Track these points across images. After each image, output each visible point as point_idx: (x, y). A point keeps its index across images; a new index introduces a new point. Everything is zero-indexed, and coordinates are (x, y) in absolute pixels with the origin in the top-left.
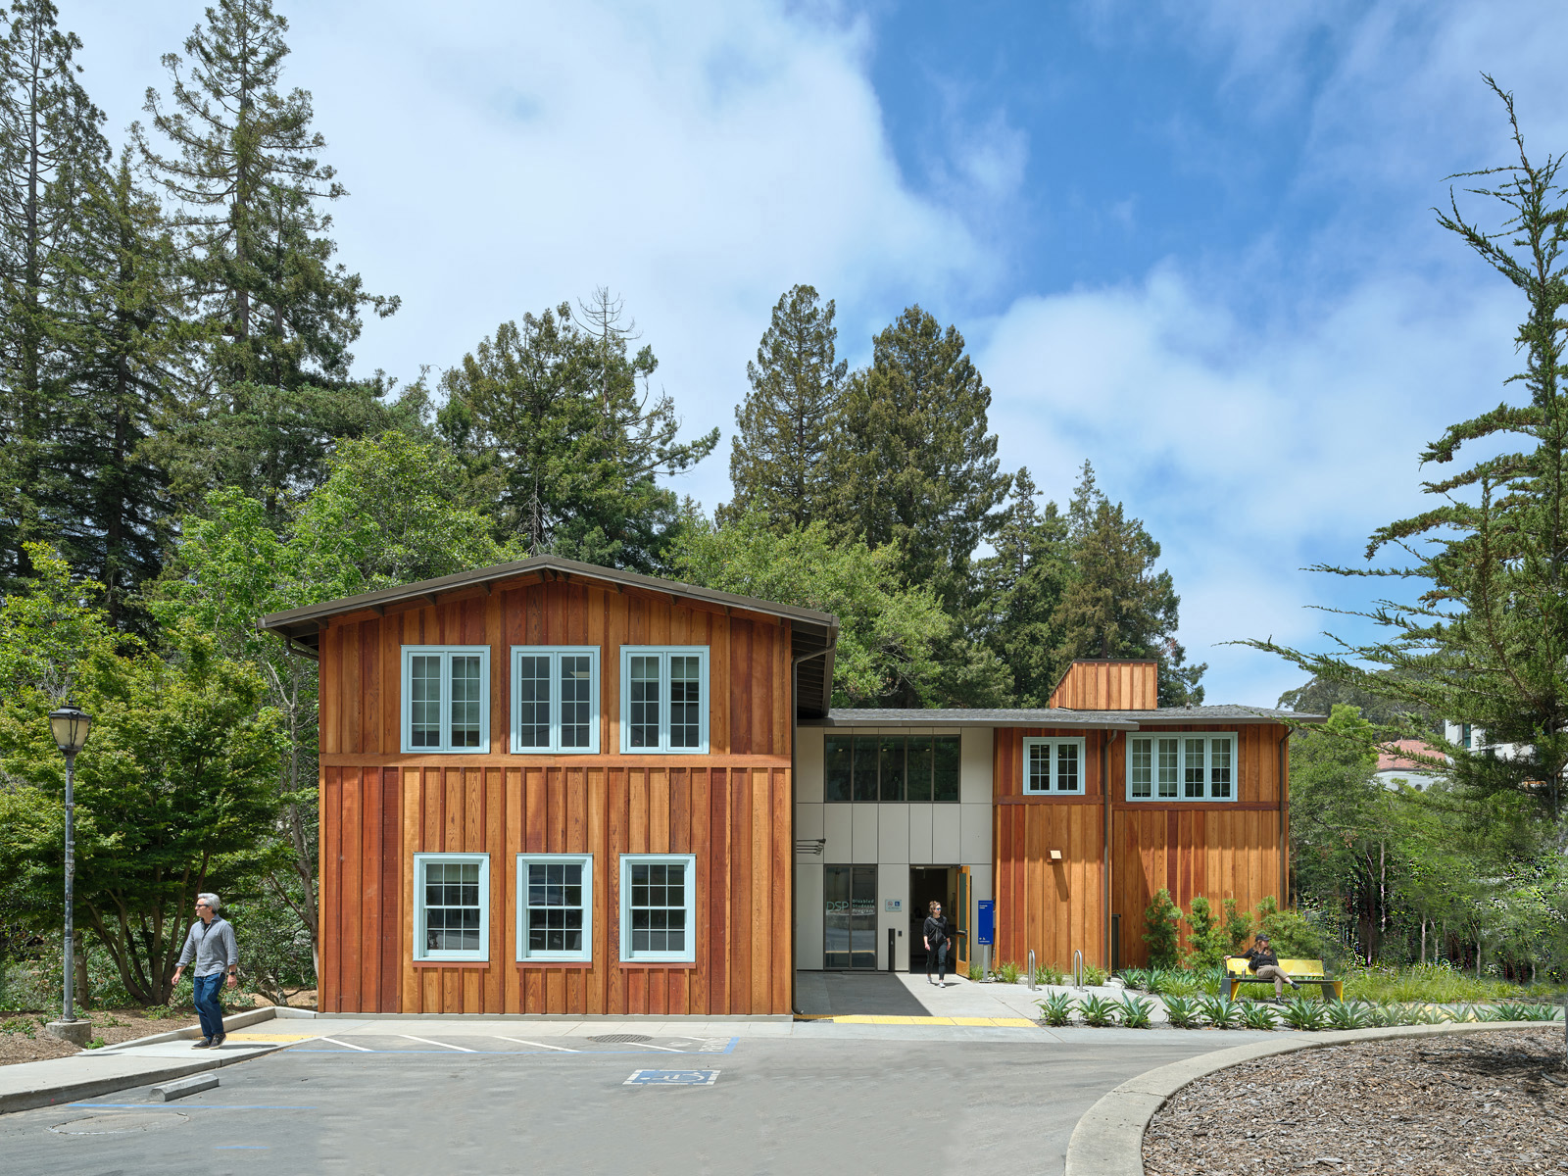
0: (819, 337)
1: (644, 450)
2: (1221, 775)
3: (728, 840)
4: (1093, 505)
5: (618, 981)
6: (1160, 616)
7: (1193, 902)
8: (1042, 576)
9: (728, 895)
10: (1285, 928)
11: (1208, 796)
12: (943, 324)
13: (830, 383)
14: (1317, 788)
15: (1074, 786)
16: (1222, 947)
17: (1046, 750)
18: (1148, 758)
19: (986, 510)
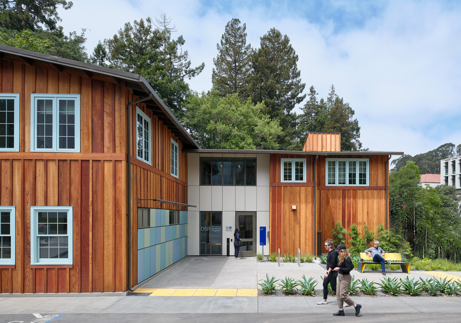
0: (241, 36)
1: (180, 70)
2: (363, 176)
3: (91, 199)
4: (334, 99)
5: (30, 275)
6: (355, 133)
7: (352, 226)
8: (318, 120)
9: (91, 228)
10: (387, 237)
11: (357, 184)
12: (283, 34)
13: (245, 51)
14: (402, 186)
15: (302, 179)
16: (363, 245)
17: (290, 164)
18: (334, 169)
19: (297, 95)
